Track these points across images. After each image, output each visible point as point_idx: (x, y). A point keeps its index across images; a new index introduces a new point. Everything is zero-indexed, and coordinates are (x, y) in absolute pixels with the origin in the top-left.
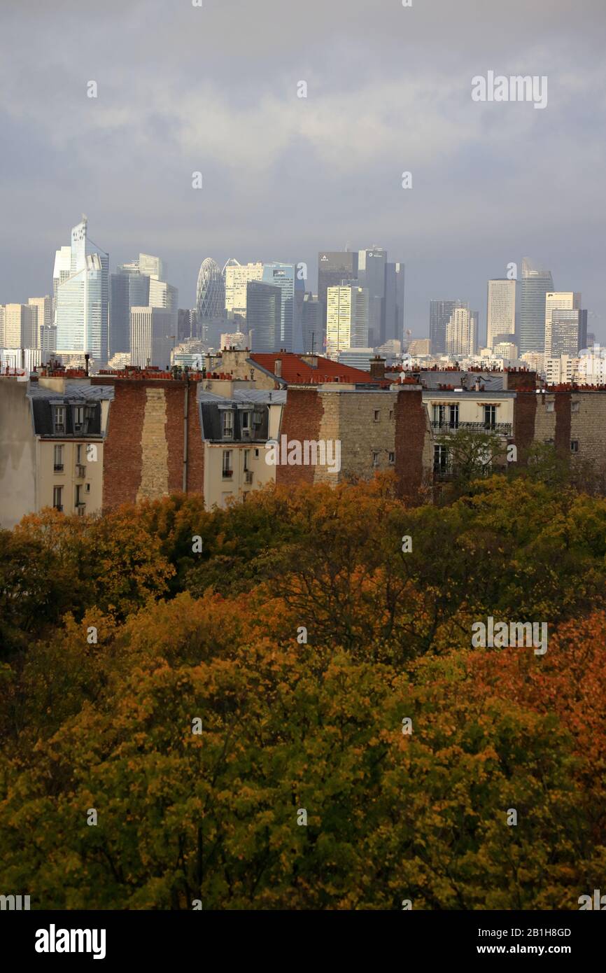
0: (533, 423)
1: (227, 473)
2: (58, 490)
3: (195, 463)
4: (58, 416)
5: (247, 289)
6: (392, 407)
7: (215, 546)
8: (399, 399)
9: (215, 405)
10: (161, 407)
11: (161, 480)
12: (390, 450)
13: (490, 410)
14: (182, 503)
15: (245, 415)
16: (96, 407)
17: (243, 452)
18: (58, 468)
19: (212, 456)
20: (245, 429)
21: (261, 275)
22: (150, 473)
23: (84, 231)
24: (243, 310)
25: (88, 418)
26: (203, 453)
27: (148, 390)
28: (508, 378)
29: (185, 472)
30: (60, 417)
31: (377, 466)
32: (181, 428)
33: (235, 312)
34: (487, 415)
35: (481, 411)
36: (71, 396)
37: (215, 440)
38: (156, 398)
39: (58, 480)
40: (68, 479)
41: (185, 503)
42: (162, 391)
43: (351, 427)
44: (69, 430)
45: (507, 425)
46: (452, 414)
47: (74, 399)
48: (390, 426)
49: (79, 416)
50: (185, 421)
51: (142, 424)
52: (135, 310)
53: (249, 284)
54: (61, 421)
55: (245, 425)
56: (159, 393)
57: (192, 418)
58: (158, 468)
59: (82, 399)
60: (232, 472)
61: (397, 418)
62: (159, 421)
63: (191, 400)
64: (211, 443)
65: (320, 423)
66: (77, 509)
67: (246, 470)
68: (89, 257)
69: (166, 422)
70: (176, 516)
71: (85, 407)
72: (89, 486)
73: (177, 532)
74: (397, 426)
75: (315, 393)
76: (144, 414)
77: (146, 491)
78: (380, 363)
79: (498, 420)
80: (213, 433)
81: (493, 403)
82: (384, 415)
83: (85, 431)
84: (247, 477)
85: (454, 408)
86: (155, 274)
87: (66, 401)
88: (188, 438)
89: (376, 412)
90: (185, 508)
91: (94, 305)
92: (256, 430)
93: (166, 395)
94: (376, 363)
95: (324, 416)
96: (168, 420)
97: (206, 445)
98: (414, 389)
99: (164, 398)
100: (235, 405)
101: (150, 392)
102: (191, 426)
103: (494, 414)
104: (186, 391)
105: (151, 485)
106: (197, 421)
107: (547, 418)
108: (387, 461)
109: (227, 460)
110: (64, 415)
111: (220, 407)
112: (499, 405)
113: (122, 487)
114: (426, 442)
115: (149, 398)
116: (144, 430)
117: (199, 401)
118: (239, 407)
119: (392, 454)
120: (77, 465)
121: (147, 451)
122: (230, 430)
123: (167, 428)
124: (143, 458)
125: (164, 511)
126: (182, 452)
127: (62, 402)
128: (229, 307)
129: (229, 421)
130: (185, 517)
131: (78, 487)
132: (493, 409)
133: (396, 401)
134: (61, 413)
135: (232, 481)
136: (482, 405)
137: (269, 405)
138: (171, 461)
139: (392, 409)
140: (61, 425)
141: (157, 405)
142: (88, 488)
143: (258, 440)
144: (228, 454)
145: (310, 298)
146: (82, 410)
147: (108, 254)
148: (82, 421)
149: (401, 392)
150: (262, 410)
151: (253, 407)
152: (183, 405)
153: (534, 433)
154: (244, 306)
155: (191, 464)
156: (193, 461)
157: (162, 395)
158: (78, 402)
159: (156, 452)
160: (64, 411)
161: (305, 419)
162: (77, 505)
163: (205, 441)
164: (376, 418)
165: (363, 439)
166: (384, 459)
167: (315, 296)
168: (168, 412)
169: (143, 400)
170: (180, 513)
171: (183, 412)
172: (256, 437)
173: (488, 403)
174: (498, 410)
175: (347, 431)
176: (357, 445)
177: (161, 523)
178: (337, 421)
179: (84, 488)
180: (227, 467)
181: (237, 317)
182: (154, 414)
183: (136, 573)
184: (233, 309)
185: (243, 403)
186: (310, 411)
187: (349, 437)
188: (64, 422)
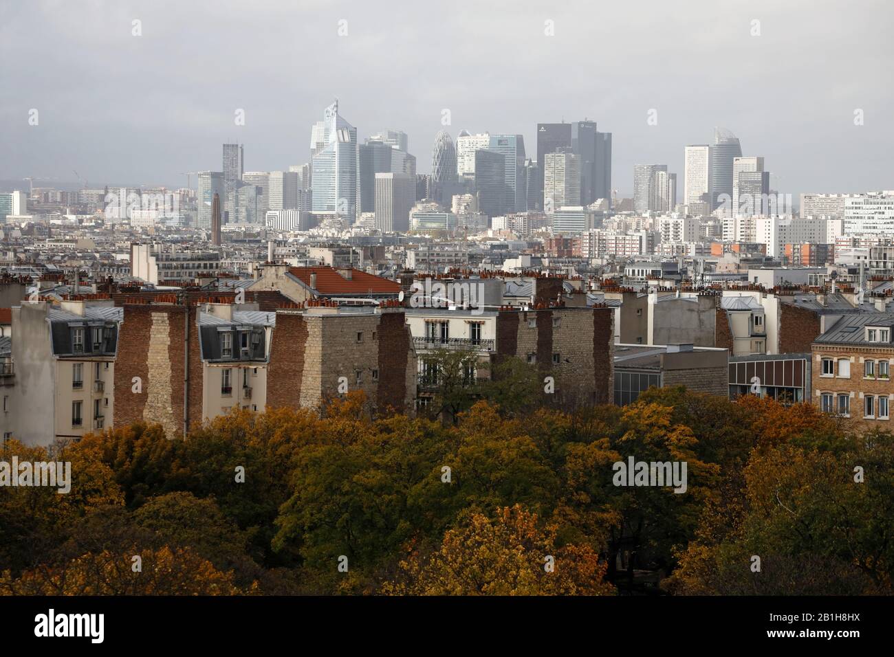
0: (515, 338)
1: (226, 390)
2: (77, 405)
3: (195, 381)
4: (77, 336)
5: (476, 156)
6: (375, 328)
7: (169, 473)
8: (381, 321)
9: (215, 328)
10: (165, 329)
11: (165, 397)
12: (373, 368)
13: (475, 327)
14: (143, 432)
15: (244, 336)
16: (114, 327)
17: (242, 370)
18: (77, 385)
19: (211, 375)
20: (244, 349)
21: (488, 143)
22: (155, 391)
23: (335, 109)
24: (472, 174)
25: (106, 338)
26: (202, 373)
27: (153, 314)
28: (537, 284)
29: (185, 389)
30: (79, 338)
31: (360, 383)
32: (182, 350)
33: (466, 177)
34: (473, 332)
35: (468, 328)
36: (91, 318)
37: (214, 360)
38: (160, 322)
39: (77, 396)
40: (87, 395)
41: (145, 432)
42: (165, 315)
43: (333, 348)
44: (88, 349)
45: (490, 341)
46: (443, 330)
47: (94, 321)
48: (373, 347)
49: (97, 337)
50: (186, 343)
51: (147, 345)
52: (379, 176)
53: (476, 151)
54: (79, 341)
55: (244, 345)
56: (163, 317)
57: (193, 340)
58: (162, 386)
59: (101, 320)
60: (231, 388)
61: (380, 338)
62: (163, 343)
63: (192, 323)
64: (210, 362)
65: (306, 345)
66: (96, 421)
67: (245, 386)
68: (340, 131)
69: (169, 343)
70: (135, 445)
71: (104, 328)
72: (107, 400)
73: (135, 460)
74: (380, 346)
75: (301, 317)
76: (150, 336)
77: (151, 407)
78: (409, 274)
79: (483, 337)
80: (212, 354)
81: (478, 321)
82: (367, 337)
83: (104, 350)
84: (246, 393)
85: (444, 325)
86: (396, 144)
87: (85, 322)
88: (189, 358)
89: (359, 334)
90: (145, 437)
91: (344, 172)
92: (254, 349)
93: (170, 318)
94: (405, 274)
95: (309, 339)
96: (171, 342)
97: (204, 364)
98: (397, 311)
99: (168, 322)
100: (234, 327)
101: (155, 316)
102: (192, 348)
103: (479, 331)
104: (186, 315)
105: (156, 401)
106: (197, 343)
107: (529, 333)
108: (371, 378)
109: (227, 378)
110: (82, 336)
111: (220, 329)
112: (484, 323)
113: (131, 403)
114: (409, 359)
115: (154, 322)
116: (150, 351)
117: (198, 325)
118: (239, 329)
119: (375, 372)
120: (96, 382)
121: (153, 370)
122: (229, 350)
123: (171, 348)
124: (149, 376)
125: (124, 440)
126: (183, 371)
127: (81, 324)
128: (460, 173)
129: (228, 342)
130: (142, 446)
131: (97, 402)
132: (479, 326)
133: (379, 323)
134: (79, 334)
135: (231, 397)
136: (469, 322)
137: (266, 327)
138: (174, 379)
139: (375, 331)
140: (80, 345)
141: (161, 328)
142: (107, 403)
143: (256, 359)
144: (227, 372)
145: (530, 163)
146: (100, 331)
147: (356, 128)
148: (100, 341)
149: (384, 315)
150: (260, 331)
151: (252, 328)
152: (184, 328)
153: (516, 348)
154: (474, 171)
155: (191, 382)
156: (193, 380)
157: (166, 319)
158: (97, 324)
159: (161, 371)
160: (83, 332)
161: (291, 341)
162: (95, 418)
163: (204, 361)
164: (359, 339)
165: (346, 359)
166: (367, 376)
167: (535, 161)
168: (171, 334)
169: (150, 323)
170: (140, 442)
171: (184, 334)
172: (254, 356)
173: (474, 320)
174: (482, 327)
175: (329, 352)
176: (340, 365)
177: (121, 451)
178: (320, 343)
179: (103, 402)
180: (227, 384)
181: (468, 181)
182: (159, 336)
183: (86, 503)
184: (464, 174)
185: (242, 325)
186: (296, 334)
187: (332, 358)
188: (82, 342)
